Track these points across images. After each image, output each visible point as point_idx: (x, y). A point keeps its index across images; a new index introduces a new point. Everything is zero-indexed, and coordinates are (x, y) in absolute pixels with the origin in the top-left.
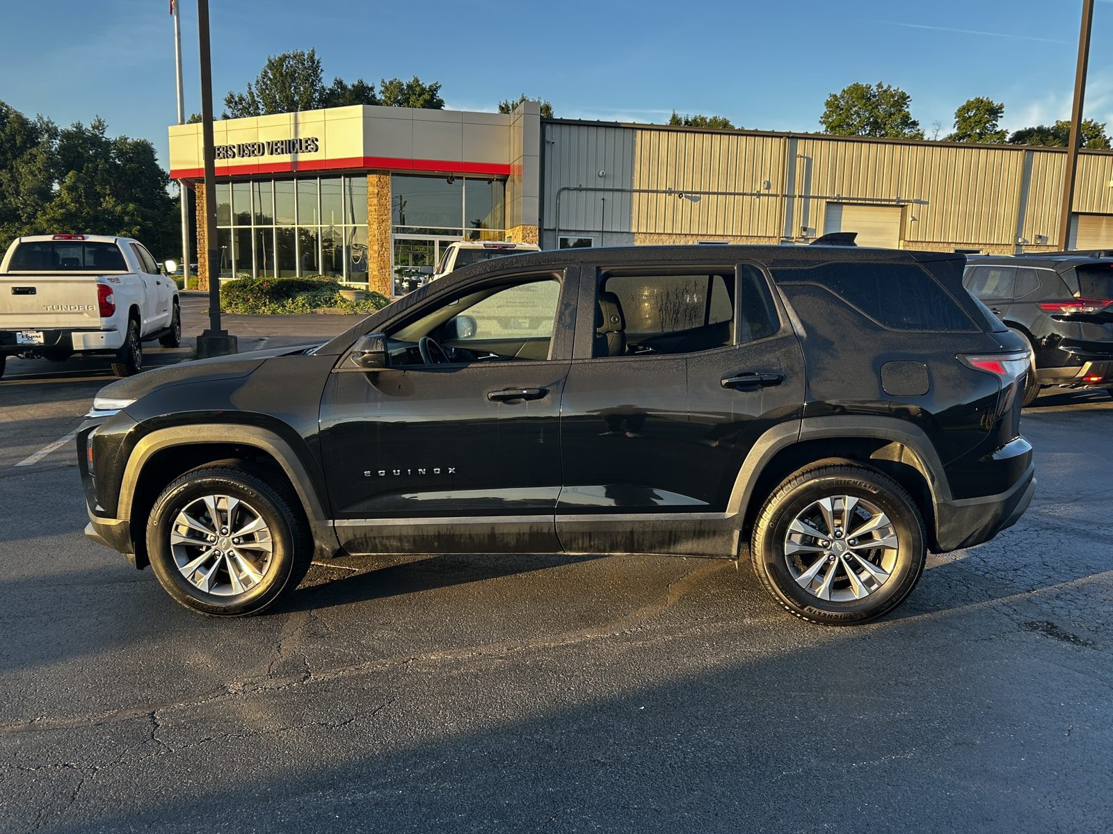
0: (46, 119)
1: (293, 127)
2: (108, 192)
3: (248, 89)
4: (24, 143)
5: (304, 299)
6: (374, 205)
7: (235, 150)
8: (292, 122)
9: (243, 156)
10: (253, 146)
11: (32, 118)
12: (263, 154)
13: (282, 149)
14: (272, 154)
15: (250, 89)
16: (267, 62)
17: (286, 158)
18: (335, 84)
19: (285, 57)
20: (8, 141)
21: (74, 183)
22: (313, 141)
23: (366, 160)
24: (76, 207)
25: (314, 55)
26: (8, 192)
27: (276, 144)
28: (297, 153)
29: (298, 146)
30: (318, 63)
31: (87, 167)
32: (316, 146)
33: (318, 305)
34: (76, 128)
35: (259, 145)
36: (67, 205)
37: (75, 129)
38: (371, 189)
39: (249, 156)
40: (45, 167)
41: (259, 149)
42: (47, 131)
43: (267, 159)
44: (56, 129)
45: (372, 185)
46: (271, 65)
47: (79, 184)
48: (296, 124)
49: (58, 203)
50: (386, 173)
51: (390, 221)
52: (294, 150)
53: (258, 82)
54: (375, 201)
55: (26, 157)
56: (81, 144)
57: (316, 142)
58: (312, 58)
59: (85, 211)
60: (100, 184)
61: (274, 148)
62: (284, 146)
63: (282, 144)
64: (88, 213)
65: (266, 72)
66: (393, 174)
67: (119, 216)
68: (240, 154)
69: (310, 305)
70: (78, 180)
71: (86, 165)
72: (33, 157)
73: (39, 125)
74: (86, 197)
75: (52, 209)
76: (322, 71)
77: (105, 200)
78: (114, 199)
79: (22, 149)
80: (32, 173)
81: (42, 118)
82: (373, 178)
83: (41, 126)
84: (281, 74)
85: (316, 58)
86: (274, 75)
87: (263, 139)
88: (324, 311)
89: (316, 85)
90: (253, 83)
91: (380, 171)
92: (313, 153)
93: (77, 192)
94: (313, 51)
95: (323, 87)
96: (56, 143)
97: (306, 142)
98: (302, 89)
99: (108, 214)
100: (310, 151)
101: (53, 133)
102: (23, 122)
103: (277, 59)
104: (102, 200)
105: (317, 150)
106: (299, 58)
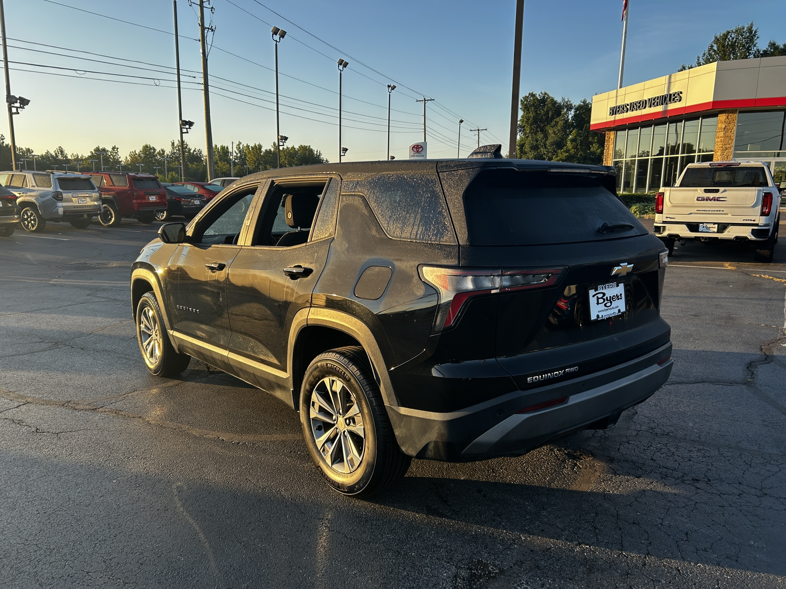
0: (566, 100)
1: (667, 85)
2: (596, 141)
3: (697, 60)
4: (553, 115)
5: (637, 208)
6: (721, 137)
7: (628, 107)
8: (667, 82)
9: (633, 111)
10: (640, 103)
11: (559, 99)
12: (645, 108)
13: (658, 102)
14: (650, 107)
15: (698, 60)
16: (714, 39)
17: (660, 109)
18: (769, 46)
19: (728, 32)
20: (545, 115)
21: (575, 137)
22: (678, 94)
23: (715, 103)
24: (574, 151)
25: (752, 27)
26: (540, 145)
27: (654, 99)
28: (667, 104)
29: (668, 99)
30: (755, 32)
31: (586, 126)
32: (681, 97)
33: (646, 213)
34: (583, 102)
35: (643, 102)
36: (569, 150)
37: (582, 104)
38: (720, 125)
39: (636, 110)
40: (562, 129)
41: (642, 104)
42: (566, 107)
43: (648, 111)
44: (571, 104)
45: (722, 123)
46: (717, 40)
47: (578, 138)
48: (670, 83)
49: (565, 149)
50: (733, 112)
51: (733, 149)
52: (665, 102)
53: (704, 54)
54: (722, 134)
55: (553, 123)
56: (584, 112)
57: (680, 95)
58: (750, 30)
59: (580, 153)
60: (592, 136)
61: (652, 102)
62: (659, 101)
63: (658, 99)
64: (581, 155)
65: (712, 46)
66: (740, 112)
67: (598, 156)
68: (631, 109)
69: (640, 212)
70: (578, 135)
71: (585, 125)
72: (557, 123)
73: (562, 103)
74: (581, 145)
75: (561, 153)
76: (758, 38)
77: (593, 146)
78: (598, 145)
79: (552, 119)
80: (554, 133)
81: (564, 99)
82: (722, 117)
83: (563, 104)
84: (724, 46)
85: (754, 29)
86: (718, 47)
87: (646, 98)
88: (649, 217)
89: (751, 50)
90: (701, 56)
91: (729, 110)
92: (678, 102)
93: (576, 142)
94: (752, 24)
95: (758, 50)
96: (572, 113)
97: (674, 95)
98: (739, 55)
99: (593, 155)
100: (675, 102)
101: (570, 108)
102: (554, 103)
103: (722, 35)
104: (591, 146)
105: (680, 100)
106: (739, 32)
